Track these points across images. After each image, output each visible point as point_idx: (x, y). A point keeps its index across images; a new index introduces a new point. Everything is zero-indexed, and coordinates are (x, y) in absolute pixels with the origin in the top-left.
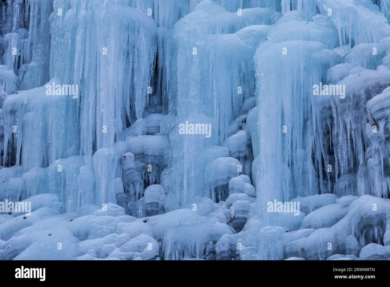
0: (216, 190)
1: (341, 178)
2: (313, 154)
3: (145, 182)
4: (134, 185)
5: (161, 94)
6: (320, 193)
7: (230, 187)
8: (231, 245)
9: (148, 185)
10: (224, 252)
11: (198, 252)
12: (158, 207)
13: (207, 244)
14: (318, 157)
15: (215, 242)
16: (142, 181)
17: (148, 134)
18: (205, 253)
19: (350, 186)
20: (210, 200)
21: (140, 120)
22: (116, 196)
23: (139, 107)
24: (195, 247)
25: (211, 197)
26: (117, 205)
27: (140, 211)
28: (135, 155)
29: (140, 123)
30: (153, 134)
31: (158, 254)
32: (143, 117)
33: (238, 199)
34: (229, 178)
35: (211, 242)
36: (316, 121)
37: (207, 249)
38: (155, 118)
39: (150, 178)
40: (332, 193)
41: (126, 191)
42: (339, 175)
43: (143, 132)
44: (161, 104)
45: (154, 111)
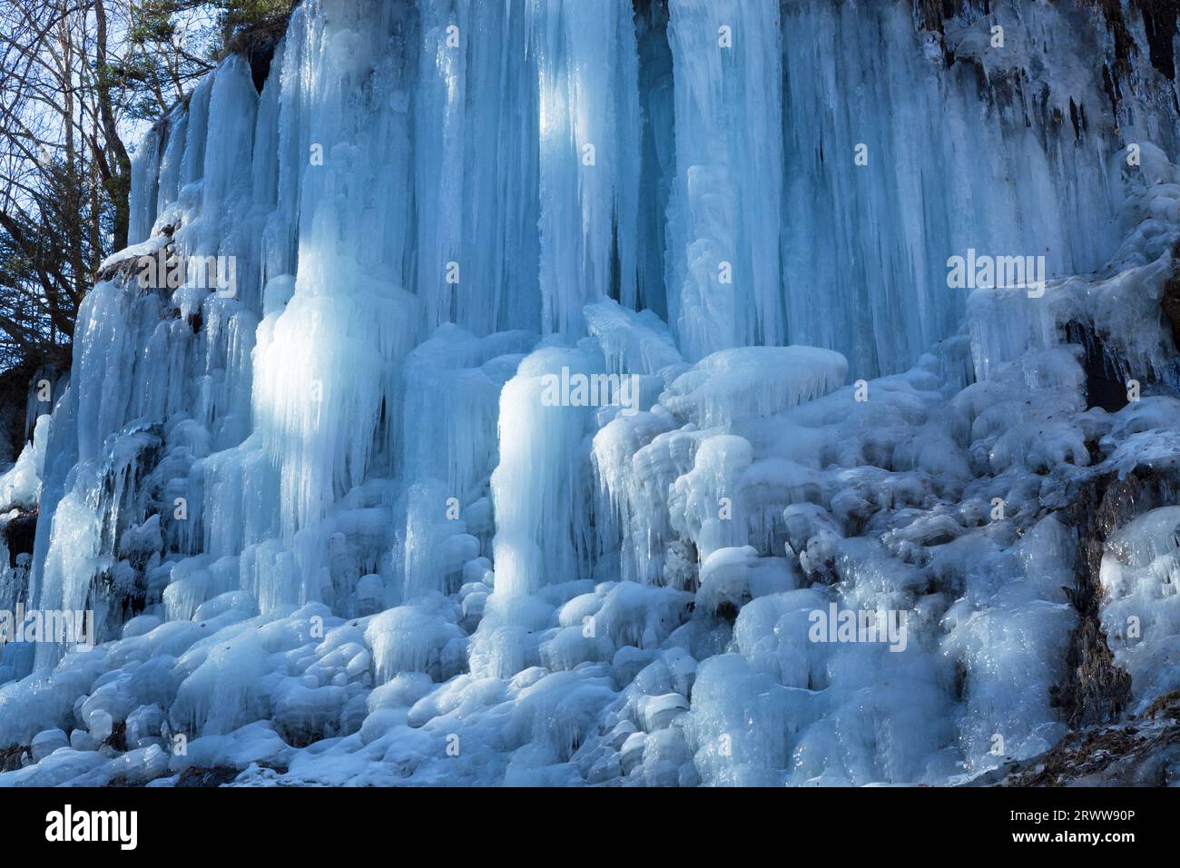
0: (447, 579)
1: (604, 556)
2: (572, 526)
3: (361, 569)
4: (346, 577)
5: (388, 451)
6: (579, 578)
7: (464, 575)
8: (460, 652)
9: (366, 574)
10: (451, 662)
11: (417, 663)
12: (374, 604)
13: (430, 652)
14: (578, 531)
15: (440, 650)
16: (358, 570)
17: (367, 506)
18: (427, 663)
19: (613, 566)
20: (438, 592)
21: (356, 489)
22: (322, 591)
23: (357, 470)
24: (414, 658)
25: (440, 590)
26: (322, 604)
27: (351, 611)
28: (347, 536)
29: (356, 492)
30: (372, 507)
31: (367, 668)
32: (361, 485)
33: (472, 590)
34: (464, 562)
35: (435, 650)
36: (574, 483)
37: (430, 659)
38: (376, 484)
39: (368, 565)
40: (592, 578)
41: (336, 585)
42: (602, 553)
43: (359, 503)
44: (388, 465)
45: (378, 475)
